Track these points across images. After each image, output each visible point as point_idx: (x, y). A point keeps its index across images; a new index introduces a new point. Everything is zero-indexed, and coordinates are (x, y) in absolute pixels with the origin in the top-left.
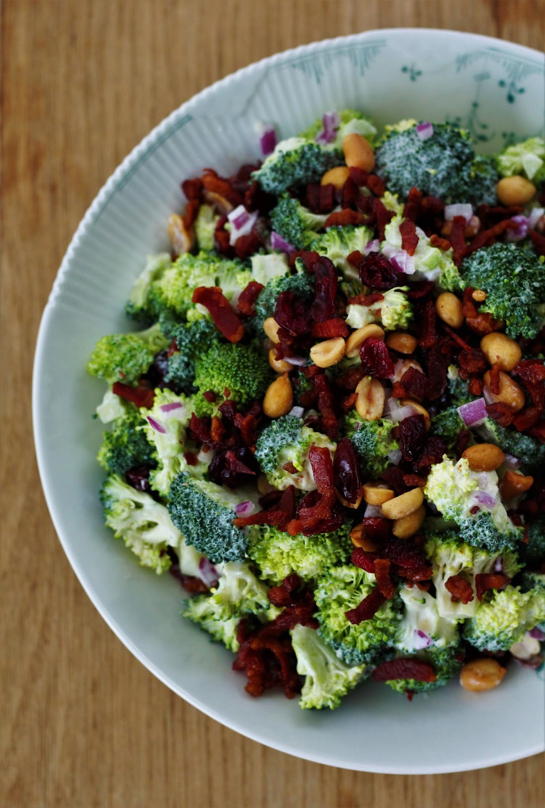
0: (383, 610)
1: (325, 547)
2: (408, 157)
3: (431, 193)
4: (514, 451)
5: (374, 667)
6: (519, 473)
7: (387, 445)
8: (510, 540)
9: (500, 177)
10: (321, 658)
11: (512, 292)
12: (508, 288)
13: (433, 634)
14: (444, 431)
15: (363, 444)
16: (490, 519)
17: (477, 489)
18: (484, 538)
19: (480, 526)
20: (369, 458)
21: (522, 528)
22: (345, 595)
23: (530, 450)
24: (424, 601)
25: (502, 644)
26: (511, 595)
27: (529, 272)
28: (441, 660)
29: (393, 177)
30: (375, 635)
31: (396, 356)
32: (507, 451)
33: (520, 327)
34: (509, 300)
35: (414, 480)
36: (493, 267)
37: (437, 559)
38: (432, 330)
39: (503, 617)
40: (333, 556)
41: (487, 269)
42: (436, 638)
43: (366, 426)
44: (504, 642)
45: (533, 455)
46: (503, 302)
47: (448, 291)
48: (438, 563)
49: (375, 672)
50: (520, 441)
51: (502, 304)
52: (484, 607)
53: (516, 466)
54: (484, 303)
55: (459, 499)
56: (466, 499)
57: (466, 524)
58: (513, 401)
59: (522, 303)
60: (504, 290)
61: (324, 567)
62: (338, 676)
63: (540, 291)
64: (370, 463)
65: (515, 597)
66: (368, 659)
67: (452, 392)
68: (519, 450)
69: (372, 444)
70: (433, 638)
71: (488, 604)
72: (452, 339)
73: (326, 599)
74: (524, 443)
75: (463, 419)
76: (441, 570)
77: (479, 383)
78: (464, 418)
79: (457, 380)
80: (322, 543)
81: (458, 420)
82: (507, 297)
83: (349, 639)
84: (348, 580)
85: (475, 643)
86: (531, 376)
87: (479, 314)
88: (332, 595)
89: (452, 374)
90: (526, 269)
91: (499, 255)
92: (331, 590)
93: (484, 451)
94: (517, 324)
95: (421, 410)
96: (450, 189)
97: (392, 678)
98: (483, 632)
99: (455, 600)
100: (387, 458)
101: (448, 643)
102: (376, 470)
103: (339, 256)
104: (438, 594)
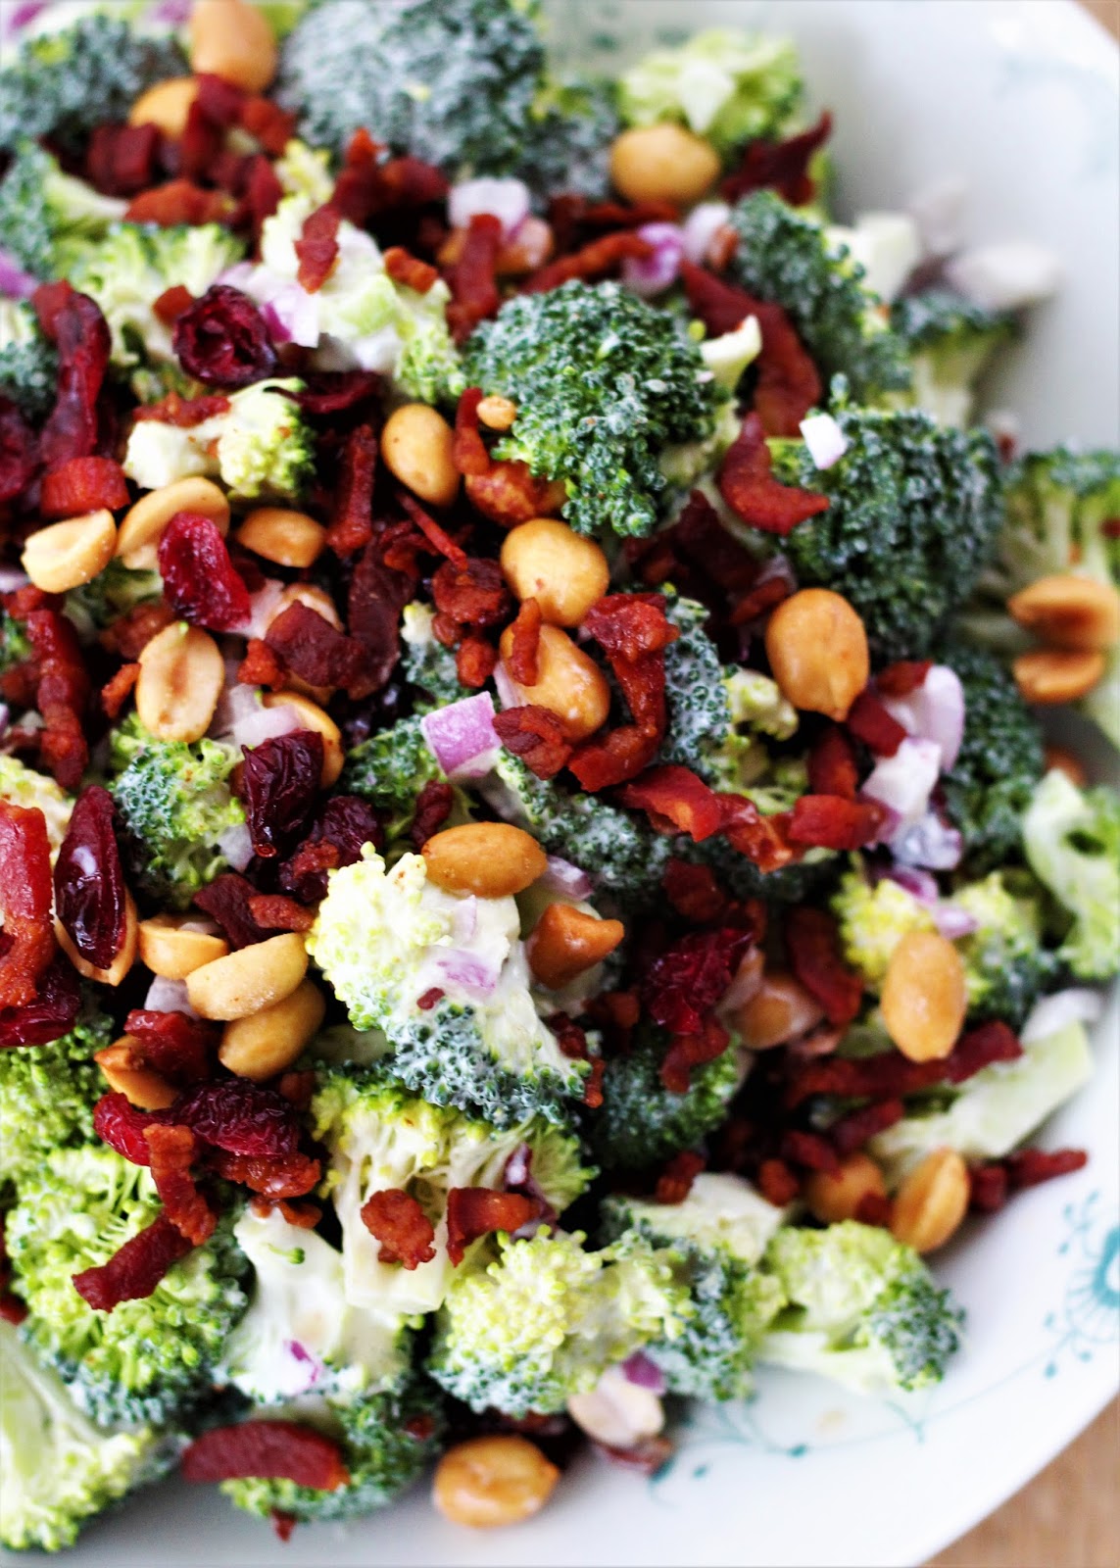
0: (187, 1275)
1: (29, 1090)
2: (359, 53)
3: (416, 153)
4: (576, 851)
5: (184, 1441)
6: (587, 910)
7: (211, 812)
8: (547, 1097)
9: (624, 126)
10: (31, 1404)
11: (586, 404)
12: (575, 391)
13: (327, 1354)
14: (378, 784)
15: (141, 804)
16: (470, 1026)
17: (446, 941)
18: (459, 1082)
19: (444, 1044)
20: (154, 844)
21: (585, 1065)
22: (82, 1228)
23: (621, 848)
24: (301, 1256)
25: (525, 1391)
26: (548, 1253)
27: (641, 354)
28: (363, 1430)
29: (318, 109)
30: (159, 1344)
31: (258, 571)
32: (556, 847)
33: (603, 499)
34: (575, 423)
35: (278, 911)
36: (543, 336)
37: (343, 1140)
38: (360, 504)
39: (520, 1314)
40: (54, 1118)
41: (524, 342)
42: (338, 1362)
43: (152, 756)
44: (530, 1388)
45: (635, 862)
46: (557, 427)
47: (420, 400)
48: (347, 1153)
49: (189, 1455)
50: (594, 823)
51: (554, 433)
52: (471, 1283)
53: (580, 892)
54: (508, 433)
55: (392, 968)
56: (411, 968)
57: (405, 1039)
58: (571, 706)
59: (609, 434)
60: (565, 398)
61: (33, 1148)
62: (73, 1459)
63: (666, 405)
64: (159, 859)
65: (557, 1259)
66: (157, 1415)
67: (411, 677)
68: (589, 847)
69: (164, 803)
70: (328, 1364)
71: (482, 1276)
72: (418, 530)
73: (31, 1238)
74: (604, 828)
75: (434, 754)
76: (355, 1170)
77: (482, 653)
78: (437, 749)
79: (430, 645)
80: (21, 1076)
81: (423, 755)
82: (569, 414)
83: (98, 1354)
84: (96, 1188)
85: (452, 1386)
86: (623, 638)
87: (494, 465)
88: (48, 1227)
89: (417, 626)
90: (631, 343)
91: (565, 308)
92: (46, 1213)
93: (482, 840)
94: (593, 492)
95: (317, 721)
96: (469, 142)
97: (233, 1474)
98: (469, 1355)
99: (389, 1258)
100: (217, 850)
101: (371, 1381)
102: (180, 880)
103: (133, 299)
104: (348, 1240)
